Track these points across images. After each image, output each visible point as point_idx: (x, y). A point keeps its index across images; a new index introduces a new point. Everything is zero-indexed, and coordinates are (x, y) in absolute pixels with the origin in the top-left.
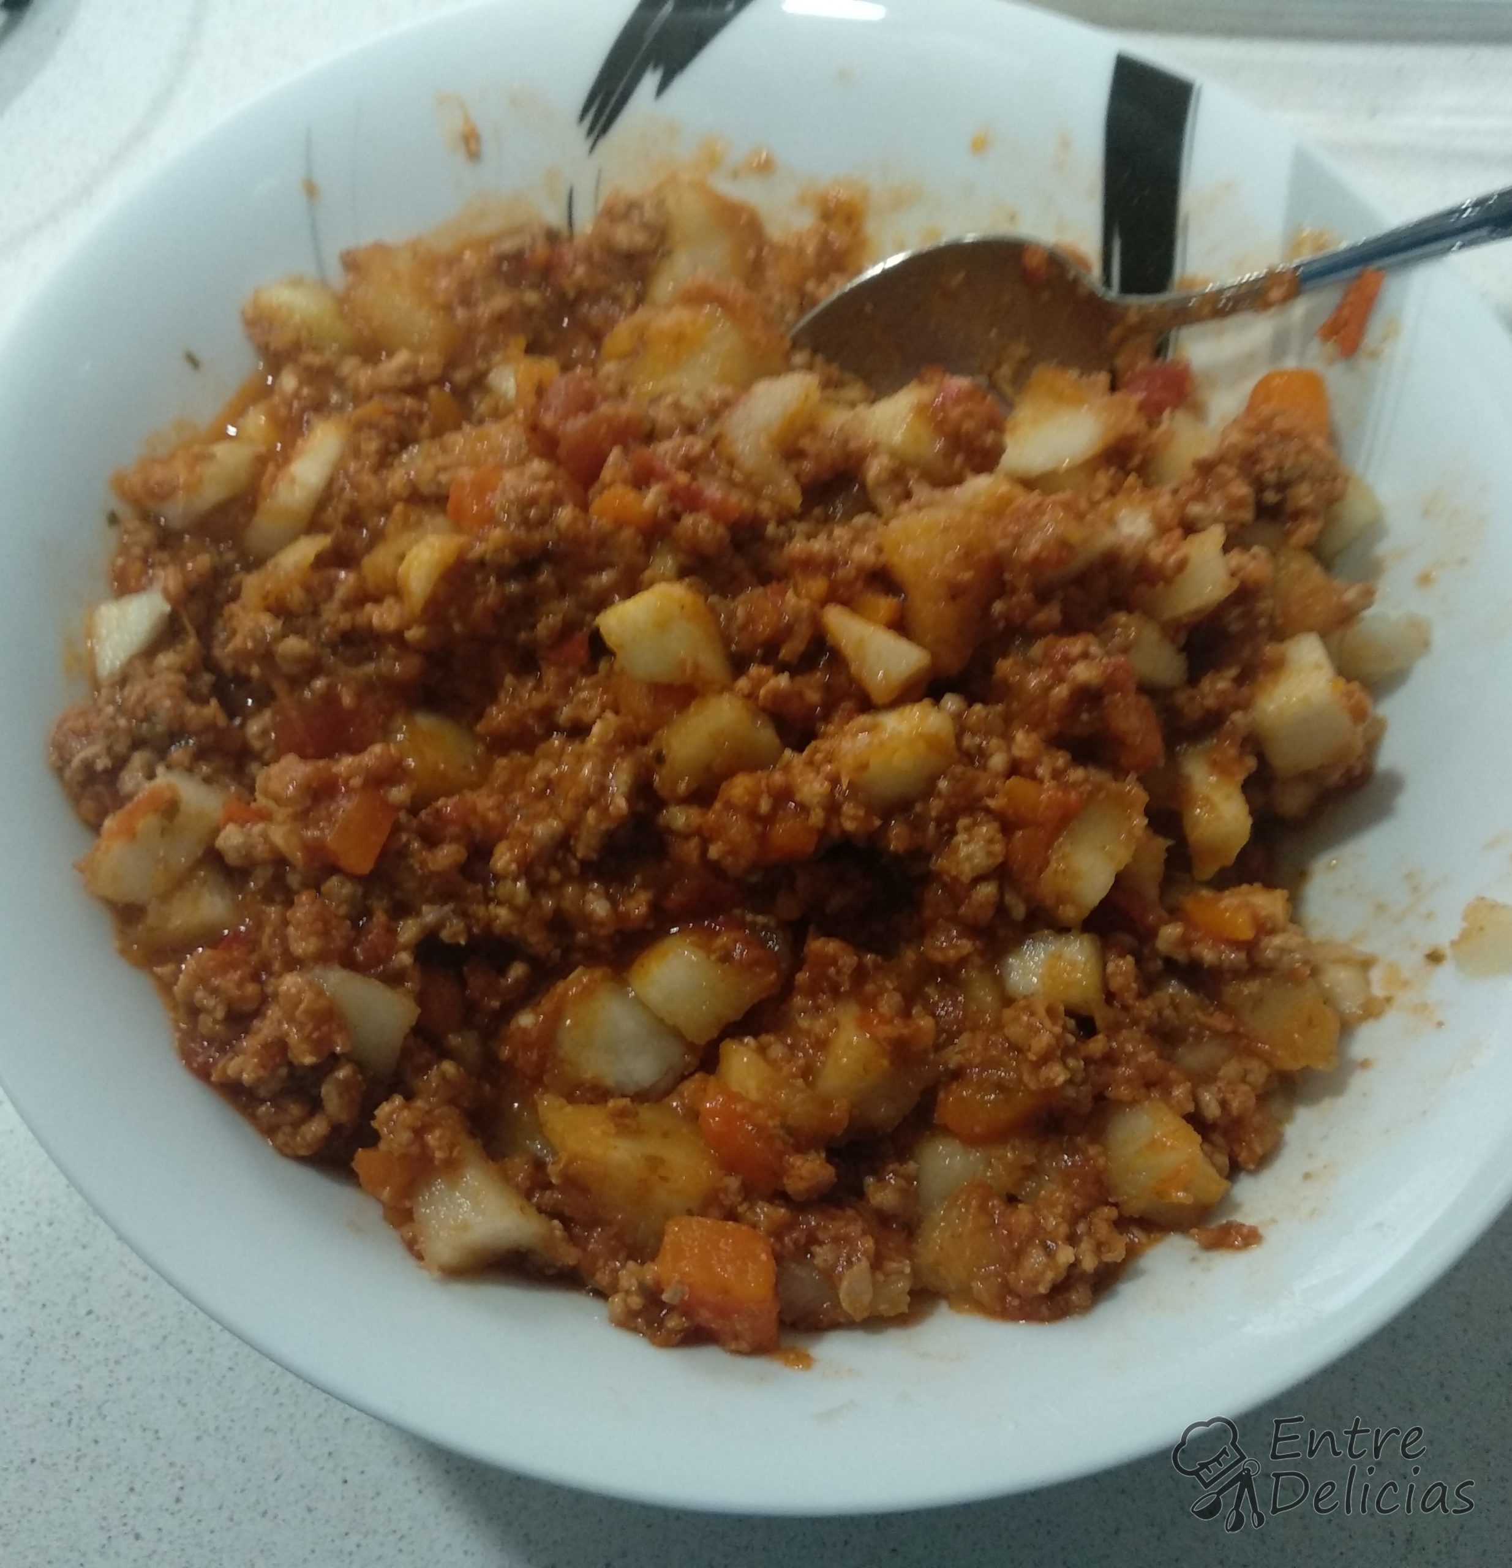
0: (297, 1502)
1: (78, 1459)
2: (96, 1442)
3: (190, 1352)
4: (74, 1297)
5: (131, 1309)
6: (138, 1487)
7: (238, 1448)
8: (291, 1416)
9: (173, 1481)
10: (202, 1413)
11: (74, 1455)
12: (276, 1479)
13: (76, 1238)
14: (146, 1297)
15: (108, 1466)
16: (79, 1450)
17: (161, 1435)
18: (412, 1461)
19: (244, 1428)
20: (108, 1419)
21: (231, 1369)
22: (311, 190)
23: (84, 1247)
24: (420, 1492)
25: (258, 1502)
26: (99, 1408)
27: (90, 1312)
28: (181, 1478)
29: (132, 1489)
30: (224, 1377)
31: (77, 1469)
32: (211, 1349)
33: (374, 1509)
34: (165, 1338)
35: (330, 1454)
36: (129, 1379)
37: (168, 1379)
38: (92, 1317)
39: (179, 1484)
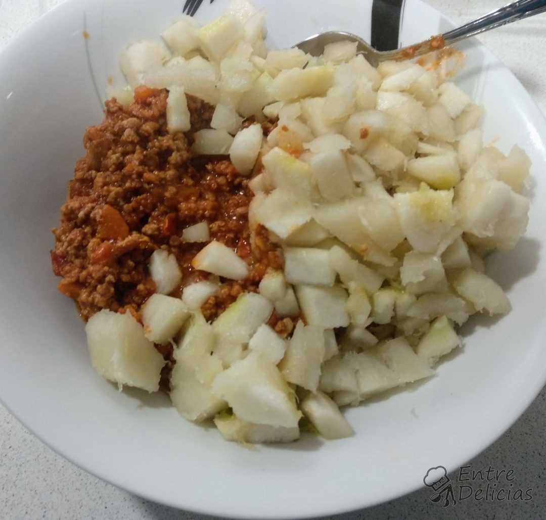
0: (88, 516)
1: (7, 502)
2: (13, 495)
3: (48, 461)
4: (4, 442)
5: (26, 445)
6: (29, 512)
7: (66, 496)
8: (86, 484)
9: (42, 509)
10: (52, 484)
11: (5, 501)
12: (80, 508)
13: (5, 420)
14: (31, 441)
15: (18, 504)
16: (7, 499)
17: (37, 492)
18: (130, 499)
19: (68, 489)
20: (18, 487)
21: (63, 467)
22: (86, 35)
23: (8, 423)
24: (134, 511)
25: (73, 516)
26: (14, 482)
27: (10, 447)
28: (45, 508)
29: (27, 513)
30: (60, 470)
31: (6, 505)
32: (56, 460)
33: (117, 517)
34: (38, 456)
35: (100, 498)
36: (25, 472)
37: (39, 471)
38: (11, 449)
39: (44, 510)
